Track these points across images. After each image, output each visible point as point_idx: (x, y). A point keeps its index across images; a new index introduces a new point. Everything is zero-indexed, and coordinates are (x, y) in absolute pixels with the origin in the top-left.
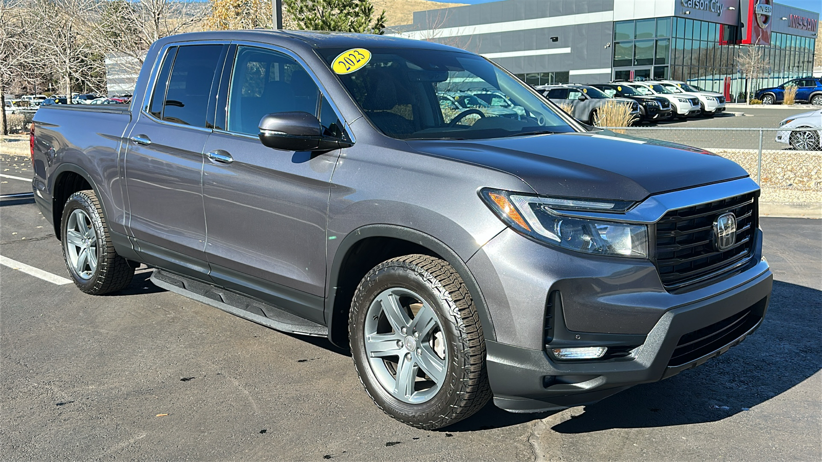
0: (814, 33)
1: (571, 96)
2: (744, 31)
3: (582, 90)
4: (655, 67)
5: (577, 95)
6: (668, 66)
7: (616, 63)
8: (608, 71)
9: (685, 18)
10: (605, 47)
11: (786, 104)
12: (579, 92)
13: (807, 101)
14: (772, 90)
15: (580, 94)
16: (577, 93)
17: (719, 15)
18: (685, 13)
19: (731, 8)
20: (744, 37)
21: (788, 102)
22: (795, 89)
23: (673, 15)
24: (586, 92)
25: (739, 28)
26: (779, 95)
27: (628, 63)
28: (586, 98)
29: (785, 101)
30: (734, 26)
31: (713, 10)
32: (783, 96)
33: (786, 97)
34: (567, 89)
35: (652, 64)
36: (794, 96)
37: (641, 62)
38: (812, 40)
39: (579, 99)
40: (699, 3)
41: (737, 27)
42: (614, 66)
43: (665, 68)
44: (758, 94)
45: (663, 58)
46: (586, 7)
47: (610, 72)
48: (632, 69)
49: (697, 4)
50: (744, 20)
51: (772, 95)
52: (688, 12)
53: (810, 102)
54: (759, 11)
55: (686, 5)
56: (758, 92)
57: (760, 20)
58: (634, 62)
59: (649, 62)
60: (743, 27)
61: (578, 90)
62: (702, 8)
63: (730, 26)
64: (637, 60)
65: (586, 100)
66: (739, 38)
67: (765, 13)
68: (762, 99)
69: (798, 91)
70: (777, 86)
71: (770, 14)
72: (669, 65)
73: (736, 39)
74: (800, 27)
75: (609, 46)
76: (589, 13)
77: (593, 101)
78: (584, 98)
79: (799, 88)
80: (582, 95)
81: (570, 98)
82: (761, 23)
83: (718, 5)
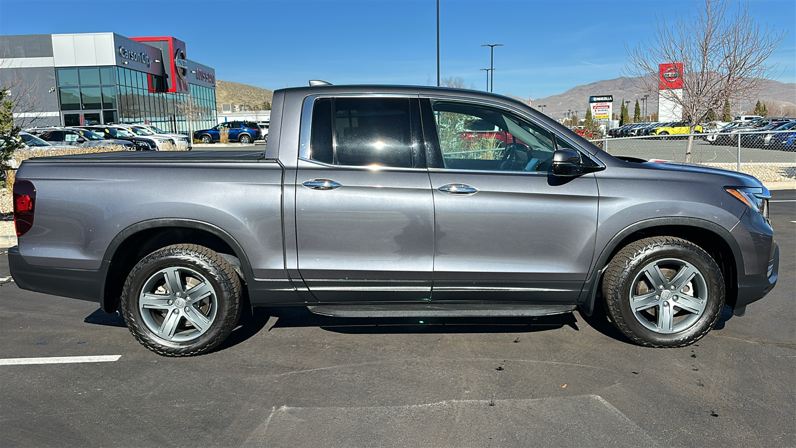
0: (213, 85)
1: (68, 139)
2: (169, 81)
3: (79, 132)
4: (104, 111)
5: (74, 137)
6: (116, 111)
7: (63, 107)
8: (57, 114)
9: (124, 68)
10: (50, 91)
11: (223, 143)
12: (76, 134)
13: (237, 140)
14: (208, 132)
15: (77, 137)
16: (74, 136)
17: (149, 66)
18: (124, 64)
19: (157, 61)
20: (170, 87)
21: (224, 141)
22: (227, 130)
23: (115, 64)
24: (83, 134)
25: (165, 79)
26: (214, 136)
27: (76, 107)
28: (85, 140)
29: (221, 140)
30: (160, 76)
31: (144, 62)
32: (219, 137)
33: (222, 137)
34: (62, 131)
35: (101, 109)
36: (228, 136)
37: (88, 106)
38: (213, 90)
39: (78, 141)
40: (133, 54)
41: (163, 77)
42: (61, 110)
43: (114, 112)
44: (197, 135)
45: (110, 103)
46: (22, 51)
47: (59, 115)
48: (82, 113)
49: (132, 56)
50: (168, 71)
51: (208, 136)
52: (126, 63)
53: (239, 141)
54: (178, 65)
55: (124, 56)
56: (196, 133)
57: (180, 72)
58: (82, 106)
59: (97, 106)
60: (168, 77)
61: (75, 132)
62: (136, 60)
63: (156, 76)
64: (85, 105)
65: (85, 142)
66: (165, 87)
67: (183, 67)
68: (201, 139)
69: (229, 132)
70: (210, 128)
71: (186, 68)
72: (117, 109)
73: (163, 88)
74: (204, 80)
75: (54, 91)
76: (26, 57)
77: (93, 143)
78: (83, 140)
79: (230, 130)
80: (80, 137)
81: (66, 140)
82: (181, 75)
83: (147, 57)
